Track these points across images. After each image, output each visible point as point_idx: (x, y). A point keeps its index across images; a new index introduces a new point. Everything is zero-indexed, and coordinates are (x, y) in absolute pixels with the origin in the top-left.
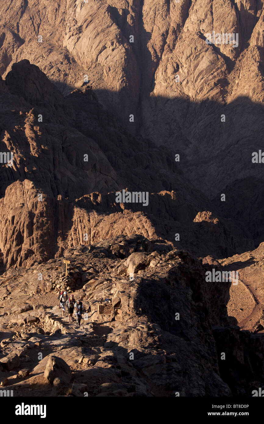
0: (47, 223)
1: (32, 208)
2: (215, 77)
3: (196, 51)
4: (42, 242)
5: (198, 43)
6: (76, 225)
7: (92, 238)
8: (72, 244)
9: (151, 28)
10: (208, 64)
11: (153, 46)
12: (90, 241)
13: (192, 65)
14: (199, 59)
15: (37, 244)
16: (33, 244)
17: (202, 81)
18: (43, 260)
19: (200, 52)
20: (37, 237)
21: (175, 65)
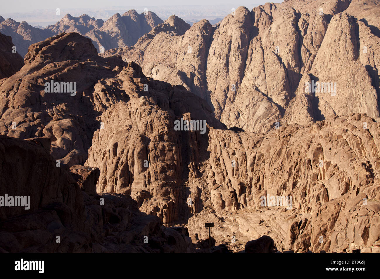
0: (170, 150)
1: (145, 130)
2: (270, 121)
3: (254, 101)
4: (164, 179)
5: (255, 94)
6: (217, 153)
7: (251, 166)
8: (215, 181)
9: (215, 86)
10: (265, 110)
11: (217, 100)
12: (247, 171)
13: (250, 113)
14: (256, 107)
15: (156, 182)
16: (149, 182)
17: (260, 124)
18: (168, 205)
19: (257, 102)
20: (156, 171)
21: (237, 113)
